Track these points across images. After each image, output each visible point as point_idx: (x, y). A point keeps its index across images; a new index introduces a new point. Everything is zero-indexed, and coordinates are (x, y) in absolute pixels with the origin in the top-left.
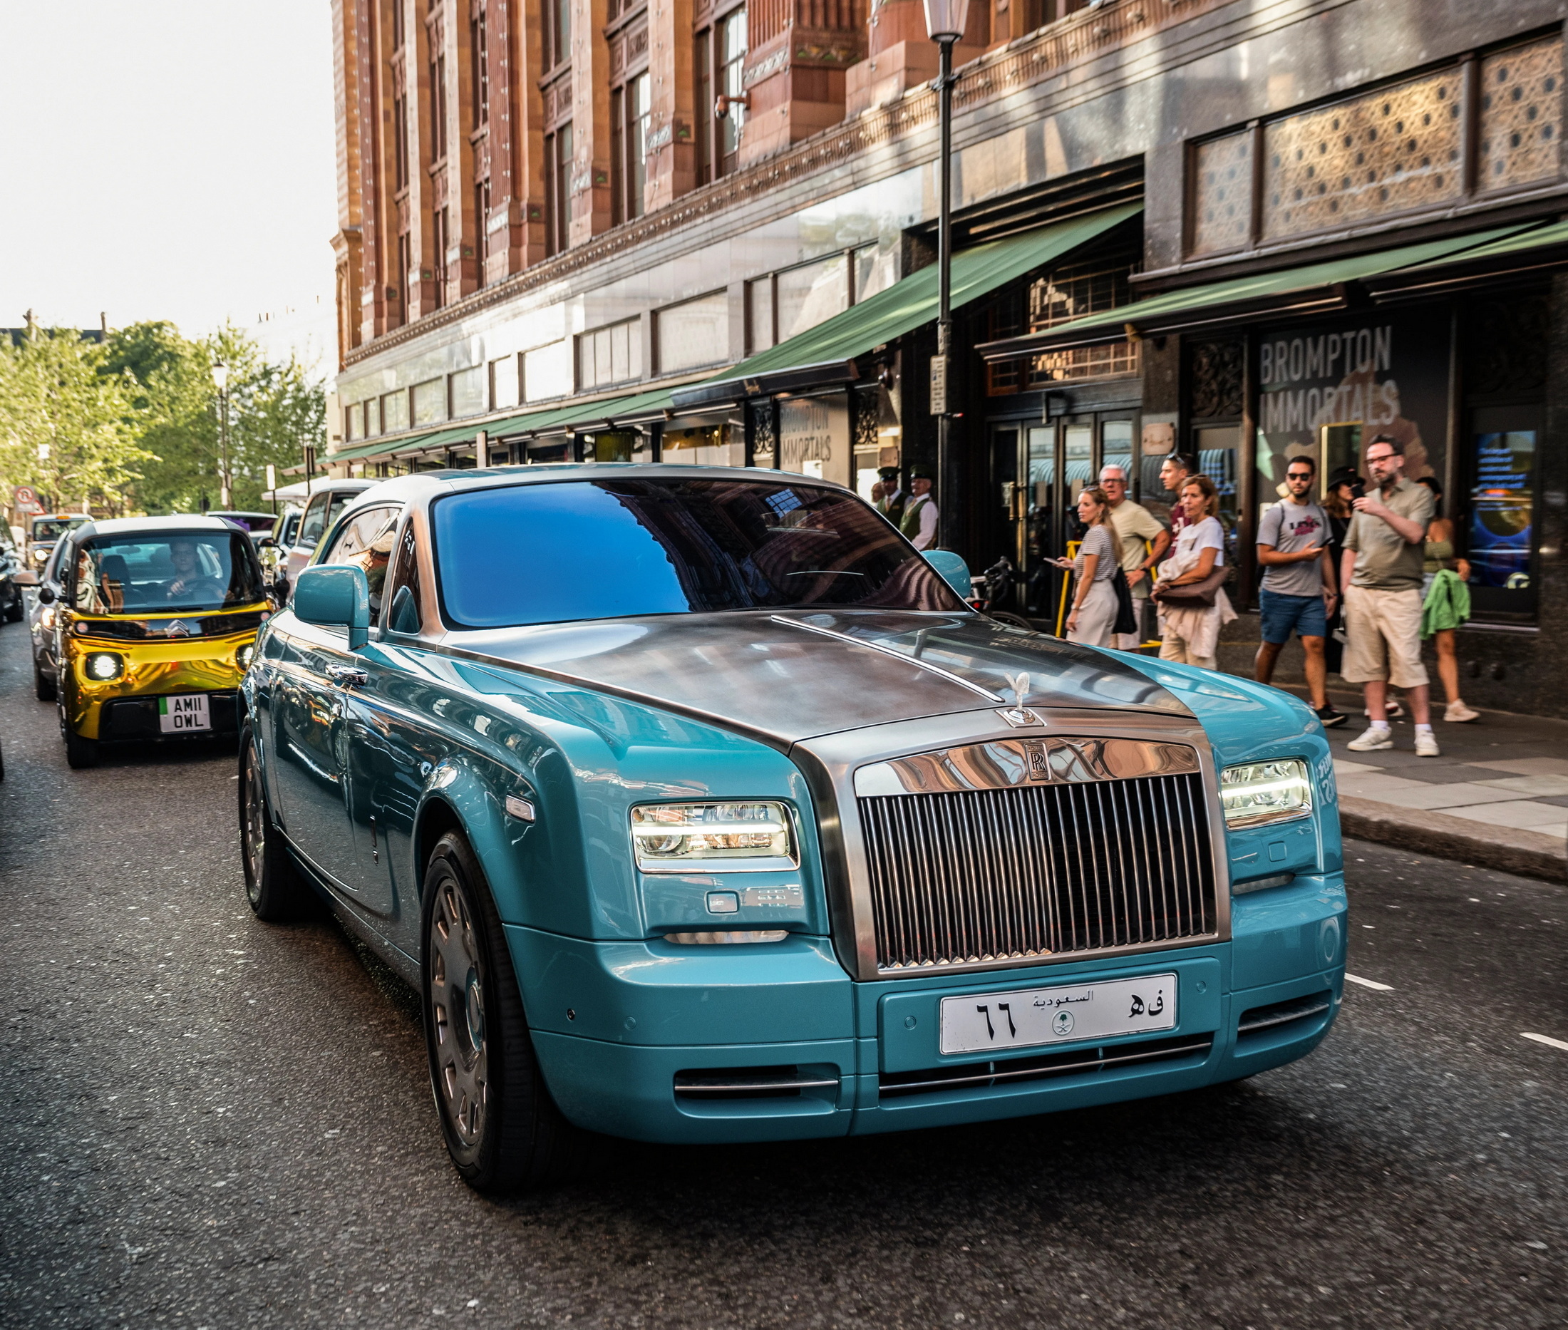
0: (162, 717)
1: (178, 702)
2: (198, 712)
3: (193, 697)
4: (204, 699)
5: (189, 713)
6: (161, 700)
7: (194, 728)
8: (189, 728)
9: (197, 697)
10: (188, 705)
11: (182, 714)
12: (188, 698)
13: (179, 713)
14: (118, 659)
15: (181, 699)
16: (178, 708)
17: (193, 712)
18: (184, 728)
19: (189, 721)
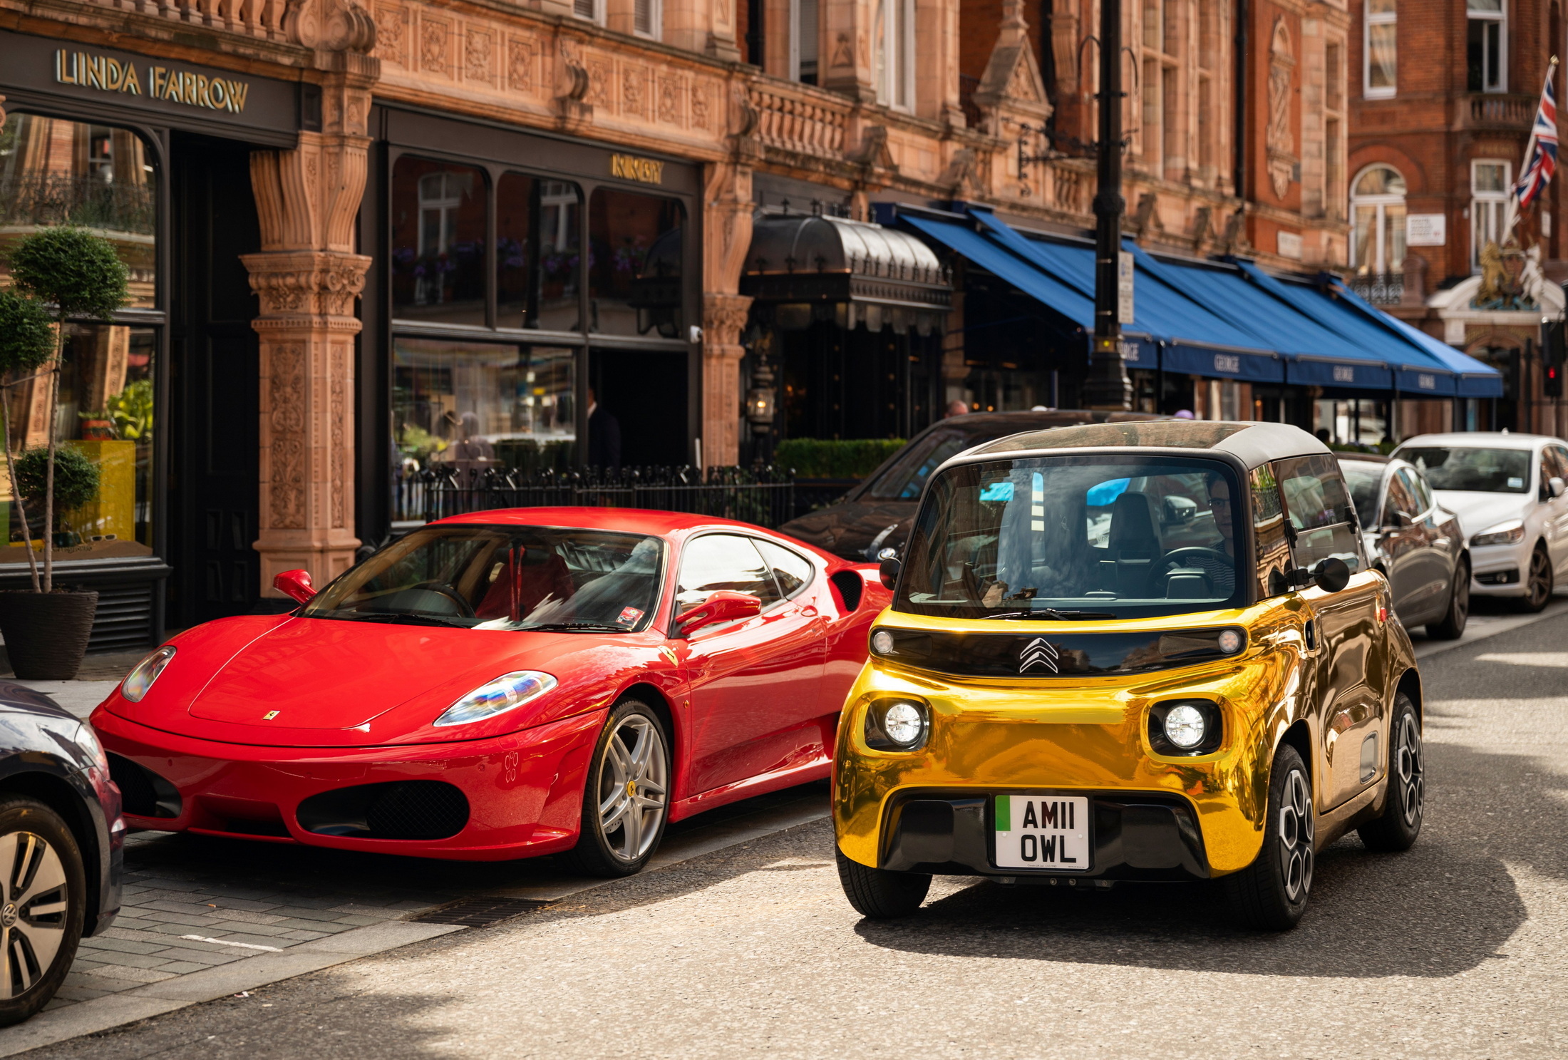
2: (1067, 832)
3: (1059, 800)
6: (998, 798)
7: (1058, 864)
10: (1049, 814)
11: (1038, 832)
13: (1030, 830)
16: (1029, 820)
17: (1059, 832)
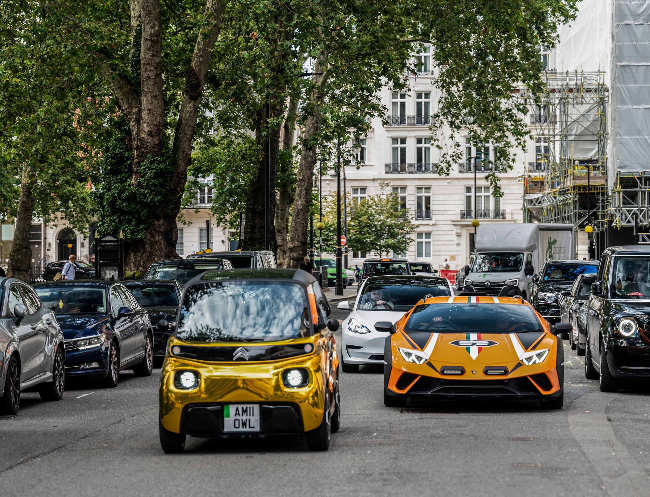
0: (226, 419)
1: (237, 409)
4: (257, 408)
5: (245, 418)
8: (244, 430)
9: (251, 406)
12: (245, 406)
13: (237, 417)
14: (197, 375)
15: (240, 407)
18: (241, 429)
19: (244, 424)
